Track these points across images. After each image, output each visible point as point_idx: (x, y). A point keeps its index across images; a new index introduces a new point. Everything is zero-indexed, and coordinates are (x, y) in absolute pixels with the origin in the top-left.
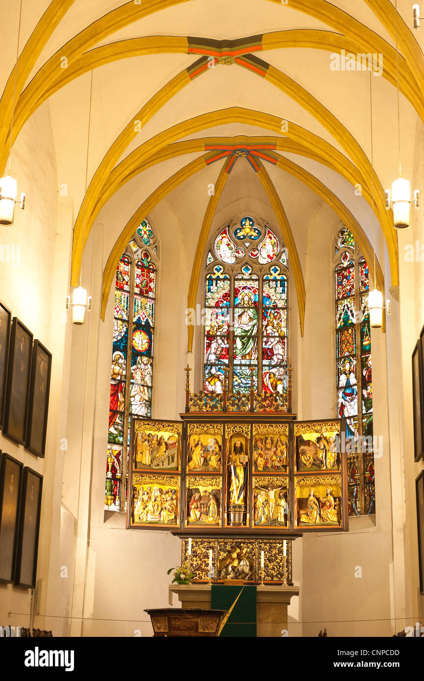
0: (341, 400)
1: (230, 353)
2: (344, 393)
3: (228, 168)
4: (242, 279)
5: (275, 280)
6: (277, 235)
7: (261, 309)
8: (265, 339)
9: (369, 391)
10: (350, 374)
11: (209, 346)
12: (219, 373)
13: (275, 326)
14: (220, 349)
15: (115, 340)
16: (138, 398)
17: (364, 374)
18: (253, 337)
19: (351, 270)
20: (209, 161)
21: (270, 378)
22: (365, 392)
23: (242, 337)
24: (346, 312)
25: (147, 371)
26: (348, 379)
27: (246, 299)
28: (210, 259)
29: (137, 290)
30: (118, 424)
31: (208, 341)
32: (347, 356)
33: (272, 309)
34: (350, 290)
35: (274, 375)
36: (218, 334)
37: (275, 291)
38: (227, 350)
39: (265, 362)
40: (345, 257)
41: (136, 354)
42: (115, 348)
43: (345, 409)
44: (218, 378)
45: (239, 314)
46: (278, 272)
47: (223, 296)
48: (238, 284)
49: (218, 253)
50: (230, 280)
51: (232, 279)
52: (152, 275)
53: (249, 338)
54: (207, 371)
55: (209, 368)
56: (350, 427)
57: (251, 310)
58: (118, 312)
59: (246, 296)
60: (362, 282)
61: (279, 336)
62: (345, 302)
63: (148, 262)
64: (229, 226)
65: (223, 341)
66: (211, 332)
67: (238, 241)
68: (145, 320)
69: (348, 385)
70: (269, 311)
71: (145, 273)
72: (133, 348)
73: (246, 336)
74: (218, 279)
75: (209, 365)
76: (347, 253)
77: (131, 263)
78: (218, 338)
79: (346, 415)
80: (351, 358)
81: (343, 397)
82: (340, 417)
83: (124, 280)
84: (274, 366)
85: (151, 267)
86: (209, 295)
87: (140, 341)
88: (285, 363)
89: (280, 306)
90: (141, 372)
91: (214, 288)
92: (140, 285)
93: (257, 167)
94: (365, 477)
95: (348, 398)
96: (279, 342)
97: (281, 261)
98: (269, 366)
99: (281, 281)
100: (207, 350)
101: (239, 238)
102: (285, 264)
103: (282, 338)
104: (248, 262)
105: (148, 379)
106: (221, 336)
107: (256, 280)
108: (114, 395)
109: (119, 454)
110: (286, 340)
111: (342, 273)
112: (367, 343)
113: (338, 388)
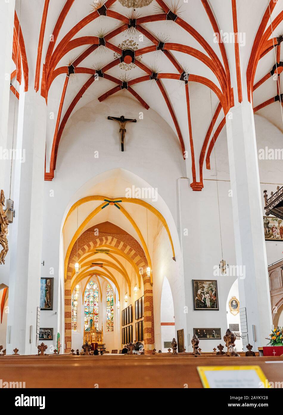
3: (92, 276)
7: (94, 297)
8: (95, 302)
9: (112, 312)
18: (93, 302)
20: (89, 275)
23: (91, 302)
31: (85, 302)
32: (108, 306)
33: (96, 297)
37: (96, 294)
38: (88, 304)
39: (95, 306)
40: (108, 289)
43: (108, 315)
45: (90, 298)
46: (97, 291)
47: (88, 295)
48: (90, 293)
55: (86, 307)
57: (92, 297)
59: (91, 295)
62: (108, 297)
67: (90, 285)
78: (87, 302)
91: (86, 293)
93: (96, 276)
94: (111, 326)
95: (109, 313)
100: (85, 304)
102: (98, 289)
104: (92, 289)
107: (93, 292)
110: (98, 303)
111: (108, 292)
112: (112, 304)
113: (107, 311)
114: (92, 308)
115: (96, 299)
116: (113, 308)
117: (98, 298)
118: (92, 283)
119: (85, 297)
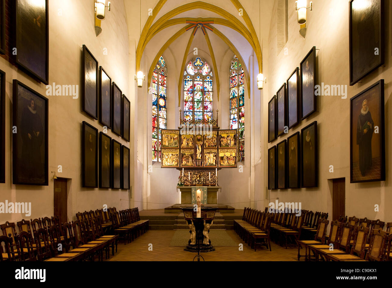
1: (193, 107)
3: (194, 33)
4: (197, 81)
5: (208, 81)
6: (209, 64)
7: (203, 91)
8: (205, 102)
10: (235, 114)
11: (186, 105)
12: (189, 114)
13: (208, 98)
14: (189, 106)
15: (153, 102)
16: (162, 122)
17: (240, 114)
18: (201, 102)
19: (236, 77)
21: (207, 116)
22: (240, 120)
23: (197, 102)
26: (234, 116)
27: (198, 88)
28: (185, 73)
29: (160, 84)
30: (155, 132)
31: (185, 103)
32: (234, 108)
34: (236, 84)
36: (189, 100)
37: (208, 85)
40: (234, 72)
41: (161, 107)
42: (153, 105)
43: (233, 127)
45: (196, 93)
46: (209, 78)
47: (190, 87)
48: (195, 83)
49: (188, 71)
50: (192, 81)
51: (193, 81)
52: (165, 78)
53: (200, 102)
54: (185, 114)
55: (186, 112)
57: (200, 92)
58: (154, 91)
59: (198, 87)
60: (240, 81)
61: (210, 102)
62: (233, 89)
63: (164, 73)
64: (192, 61)
65: (190, 103)
66: (186, 100)
67: (195, 67)
68: (163, 95)
69: (234, 118)
70: (206, 93)
71: (163, 77)
72: (159, 105)
74: (188, 81)
77: (158, 73)
78: (189, 102)
83: (155, 79)
84: (208, 112)
85: (165, 75)
86: (185, 86)
87: (162, 102)
88: (212, 111)
90: (163, 113)
91: (187, 84)
92: (161, 82)
93: (205, 33)
94: (239, 149)
95: (234, 123)
97: (210, 74)
98: (206, 112)
99: (210, 82)
101: (195, 65)
102: (212, 75)
103: (211, 102)
104: (199, 74)
107: (202, 81)
108: (154, 121)
109: (156, 142)
110: (212, 103)
111: (232, 78)
112: (241, 103)
113: (230, 119)
114: (198, 113)
115: (208, 96)
116: (243, 110)
117: (211, 93)
118: (198, 63)
119: (185, 93)
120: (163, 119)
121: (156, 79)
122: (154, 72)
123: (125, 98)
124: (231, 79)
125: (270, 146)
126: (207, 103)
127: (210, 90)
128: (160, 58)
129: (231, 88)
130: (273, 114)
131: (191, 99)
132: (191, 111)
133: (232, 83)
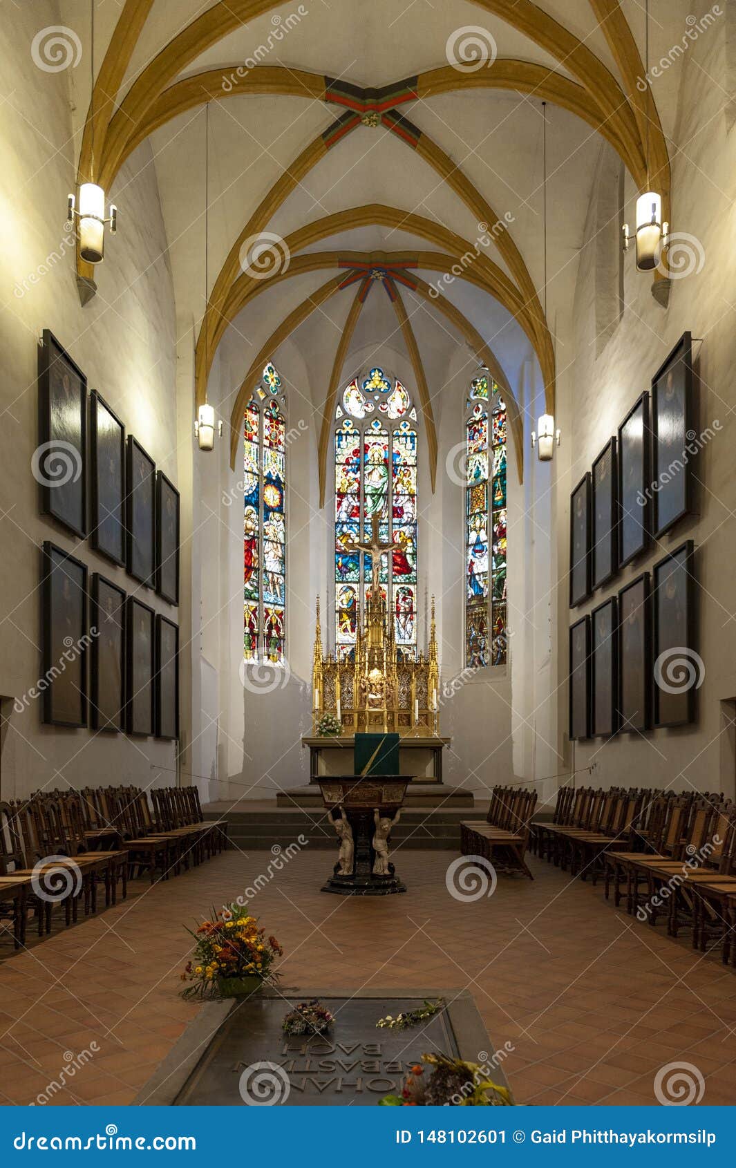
0: (470, 557)
2: (473, 550)
3: (362, 297)
4: (372, 435)
5: (405, 436)
6: (408, 389)
8: (395, 497)
9: (499, 547)
10: (480, 530)
11: (340, 504)
12: (350, 531)
13: (405, 483)
14: (350, 507)
15: (246, 494)
16: (272, 554)
17: (495, 530)
18: (383, 495)
19: (483, 423)
20: (342, 283)
21: (400, 536)
22: (495, 548)
23: (373, 495)
24: (478, 468)
25: (279, 528)
26: (478, 536)
27: (376, 456)
28: (339, 413)
29: (266, 442)
30: (253, 580)
31: (339, 499)
32: (478, 513)
33: (402, 466)
35: (404, 534)
36: (349, 492)
37: (405, 447)
38: (358, 508)
39: (396, 520)
40: (478, 409)
41: (269, 509)
42: (247, 503)
43: (474, 566)
44: (350, 536)
45: (370, 471)
46: (408, 428)
47: (353, 453)
48: (368, 440)
49: (347, 406)
50: (359, 435)
51: (362, 435)
52: (281, 427)
53: (380, 495)
54: (338, 529)
55: (340, 526)
56: (479, 583)
57: (381, 467)
58: (248, 464)
59: (377, 452)
60: (496, 435)
61: (409, 495)
62: (477, 457)
63: (277, 413)
64: (357, 378)
65: (354, 499)
66: (341, 490)
67: (368, 395)
68: (276, 475)
69: (478, 542)
70: (399, 468)
71: (274, 424)
72: (265, 503)
73: (376, 494)
74: (347, 434)
75: (340, 523)
76: (480, 406)
77: (259, 412)
78: (349, 496)
79: (476, 571)
80: (482, 514)
81: (472, 554)
82: (469, 574)
83: (252, 430)
84: (404, 525)
85: (280, 418)
86: (338, 450)
87: (271, 496)
88: (414, 522)
89: (409, 463)
91: (343, 444)
92: (269, 437)
93: (394, 295)
94: (493, 631)
95: (477, 554)
96: (409, 500)
97: (410, 416)
99: (411, 437)
100: (338, 508)
101: (368, 390)
102: (415, 419)
103: (412, 496)
104: (378, 416)
105: (281, 536)
106: (352, 494)
107: (386, 436)
108: (248, 552)
109: (256, 610)
110: (415, 498)
111: (474, 428)
112: (498, 498)
113: (468, 546)
115: (405, 480)
116: (502, 518)
117: (413, 471)
118: (376, 382)
119: (339, 469)
120: (274, 544)
121: (255, 428)
122: (248, 408)
123: (163, 480)
124: (470, 428)
125: (576, 615)
126: (401, 498)
127: (411, 461)
128: (266, 368)
129: (470, 454)
130: (582, 527)
131: (356, 486)
132: (355, 523)
133: (473, 439)
